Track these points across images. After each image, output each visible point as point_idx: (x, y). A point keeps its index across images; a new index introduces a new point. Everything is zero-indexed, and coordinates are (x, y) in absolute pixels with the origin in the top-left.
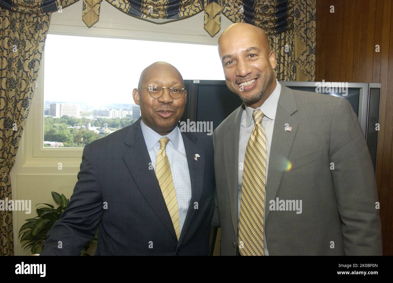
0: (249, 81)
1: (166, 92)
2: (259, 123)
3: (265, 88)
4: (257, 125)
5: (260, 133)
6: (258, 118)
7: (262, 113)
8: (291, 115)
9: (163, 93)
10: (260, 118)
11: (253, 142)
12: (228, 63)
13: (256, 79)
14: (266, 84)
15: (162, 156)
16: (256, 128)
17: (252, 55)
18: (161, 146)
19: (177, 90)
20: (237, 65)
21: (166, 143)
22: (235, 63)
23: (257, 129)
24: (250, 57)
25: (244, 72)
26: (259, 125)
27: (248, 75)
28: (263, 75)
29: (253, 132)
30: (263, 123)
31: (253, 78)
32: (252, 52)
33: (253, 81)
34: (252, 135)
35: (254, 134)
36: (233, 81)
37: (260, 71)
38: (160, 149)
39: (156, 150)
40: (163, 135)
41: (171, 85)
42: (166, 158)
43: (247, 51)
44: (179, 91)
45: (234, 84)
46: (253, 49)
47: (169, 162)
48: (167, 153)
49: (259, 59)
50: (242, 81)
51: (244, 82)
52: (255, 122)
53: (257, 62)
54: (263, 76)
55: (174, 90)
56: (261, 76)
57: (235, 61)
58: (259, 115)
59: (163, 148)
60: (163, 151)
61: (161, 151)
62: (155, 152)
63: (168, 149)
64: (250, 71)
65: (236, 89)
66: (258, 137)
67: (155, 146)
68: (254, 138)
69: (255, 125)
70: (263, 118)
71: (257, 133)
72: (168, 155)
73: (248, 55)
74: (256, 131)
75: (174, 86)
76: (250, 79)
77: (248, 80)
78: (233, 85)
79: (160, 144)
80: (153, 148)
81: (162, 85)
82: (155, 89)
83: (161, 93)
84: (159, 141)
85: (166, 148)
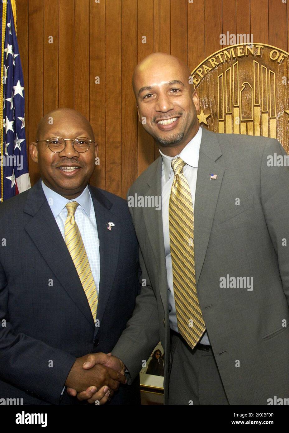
0: (170, 119)
1: (69, 145)
2: (180, 173)
3: (186, 130)
4: (177, 175)
5: (182, 183)
6: (178, 167)
7: (182, 161)
8: (215, 161)
9: (66, 146)
10: (180, 167)
11: (176, 196)
12: (146, 97)
13: (178, 117)
14: (188, 126)
15: (71, 224)
16: (176, 179)
17: (175, 90)
18: (69, 212)
19: (83, 142)
20: (157, 99)
21: (75, 209)
22: (155, 97)
23: (178, 181)
24: (172, 91)
25: (165, 108)
26: (180, 175)
27: (169, 112)
28: (185, 114)
29: (174, 184)
30: (185, 172)
31: (175, 116)
32: (175, 86)
33: (174, 119)
34: (173, 188)
35: (175, 186)
36: (151, 118)
37: (183, 109)
38: (68, 215)
39: (63, 217)
40: (70, 200)
41: (75, 136)
42: (76, 226)
43: (171, 84)
44: (86, 143)
45: (151, 122)
46: (176, 83)
47: (79, 231)
48: (76, 221)
49: (183, 96)
50: (161, 119)
51: (164, 120)
52: (174, 172)
53: (180, 98)
54: (186, 116)
55: (80, 142)
56: (183, 115)
57: (155, 95)
58: (179, 164)
59: (71, 214)
60: (72, 217)
61: (69, 217)
62: (62, 220)
63: (77, 216)
64: (172, 107)
65: (153, 128)
66: (181, 189)
67: (61, 213)
68: (176, 192)
69: (175, 176)
70: (184, 167)
71: (179, 184)
72: (77, 223)
73: (170, 90)
74: (177, 183)
75: (79, 137)
76: (172, 117)
77: (169, 117)
78: (150, 124)
79: (68, 209)
80: (58, 215)
81: (64, 136)
82: (56, 141)
83: (63, 146)
84: (65, 207)
85: (75, 215)
